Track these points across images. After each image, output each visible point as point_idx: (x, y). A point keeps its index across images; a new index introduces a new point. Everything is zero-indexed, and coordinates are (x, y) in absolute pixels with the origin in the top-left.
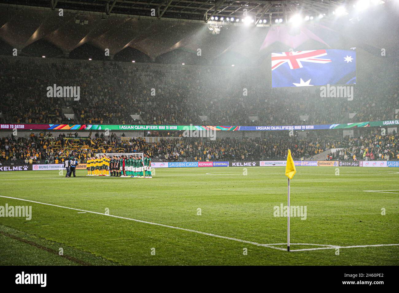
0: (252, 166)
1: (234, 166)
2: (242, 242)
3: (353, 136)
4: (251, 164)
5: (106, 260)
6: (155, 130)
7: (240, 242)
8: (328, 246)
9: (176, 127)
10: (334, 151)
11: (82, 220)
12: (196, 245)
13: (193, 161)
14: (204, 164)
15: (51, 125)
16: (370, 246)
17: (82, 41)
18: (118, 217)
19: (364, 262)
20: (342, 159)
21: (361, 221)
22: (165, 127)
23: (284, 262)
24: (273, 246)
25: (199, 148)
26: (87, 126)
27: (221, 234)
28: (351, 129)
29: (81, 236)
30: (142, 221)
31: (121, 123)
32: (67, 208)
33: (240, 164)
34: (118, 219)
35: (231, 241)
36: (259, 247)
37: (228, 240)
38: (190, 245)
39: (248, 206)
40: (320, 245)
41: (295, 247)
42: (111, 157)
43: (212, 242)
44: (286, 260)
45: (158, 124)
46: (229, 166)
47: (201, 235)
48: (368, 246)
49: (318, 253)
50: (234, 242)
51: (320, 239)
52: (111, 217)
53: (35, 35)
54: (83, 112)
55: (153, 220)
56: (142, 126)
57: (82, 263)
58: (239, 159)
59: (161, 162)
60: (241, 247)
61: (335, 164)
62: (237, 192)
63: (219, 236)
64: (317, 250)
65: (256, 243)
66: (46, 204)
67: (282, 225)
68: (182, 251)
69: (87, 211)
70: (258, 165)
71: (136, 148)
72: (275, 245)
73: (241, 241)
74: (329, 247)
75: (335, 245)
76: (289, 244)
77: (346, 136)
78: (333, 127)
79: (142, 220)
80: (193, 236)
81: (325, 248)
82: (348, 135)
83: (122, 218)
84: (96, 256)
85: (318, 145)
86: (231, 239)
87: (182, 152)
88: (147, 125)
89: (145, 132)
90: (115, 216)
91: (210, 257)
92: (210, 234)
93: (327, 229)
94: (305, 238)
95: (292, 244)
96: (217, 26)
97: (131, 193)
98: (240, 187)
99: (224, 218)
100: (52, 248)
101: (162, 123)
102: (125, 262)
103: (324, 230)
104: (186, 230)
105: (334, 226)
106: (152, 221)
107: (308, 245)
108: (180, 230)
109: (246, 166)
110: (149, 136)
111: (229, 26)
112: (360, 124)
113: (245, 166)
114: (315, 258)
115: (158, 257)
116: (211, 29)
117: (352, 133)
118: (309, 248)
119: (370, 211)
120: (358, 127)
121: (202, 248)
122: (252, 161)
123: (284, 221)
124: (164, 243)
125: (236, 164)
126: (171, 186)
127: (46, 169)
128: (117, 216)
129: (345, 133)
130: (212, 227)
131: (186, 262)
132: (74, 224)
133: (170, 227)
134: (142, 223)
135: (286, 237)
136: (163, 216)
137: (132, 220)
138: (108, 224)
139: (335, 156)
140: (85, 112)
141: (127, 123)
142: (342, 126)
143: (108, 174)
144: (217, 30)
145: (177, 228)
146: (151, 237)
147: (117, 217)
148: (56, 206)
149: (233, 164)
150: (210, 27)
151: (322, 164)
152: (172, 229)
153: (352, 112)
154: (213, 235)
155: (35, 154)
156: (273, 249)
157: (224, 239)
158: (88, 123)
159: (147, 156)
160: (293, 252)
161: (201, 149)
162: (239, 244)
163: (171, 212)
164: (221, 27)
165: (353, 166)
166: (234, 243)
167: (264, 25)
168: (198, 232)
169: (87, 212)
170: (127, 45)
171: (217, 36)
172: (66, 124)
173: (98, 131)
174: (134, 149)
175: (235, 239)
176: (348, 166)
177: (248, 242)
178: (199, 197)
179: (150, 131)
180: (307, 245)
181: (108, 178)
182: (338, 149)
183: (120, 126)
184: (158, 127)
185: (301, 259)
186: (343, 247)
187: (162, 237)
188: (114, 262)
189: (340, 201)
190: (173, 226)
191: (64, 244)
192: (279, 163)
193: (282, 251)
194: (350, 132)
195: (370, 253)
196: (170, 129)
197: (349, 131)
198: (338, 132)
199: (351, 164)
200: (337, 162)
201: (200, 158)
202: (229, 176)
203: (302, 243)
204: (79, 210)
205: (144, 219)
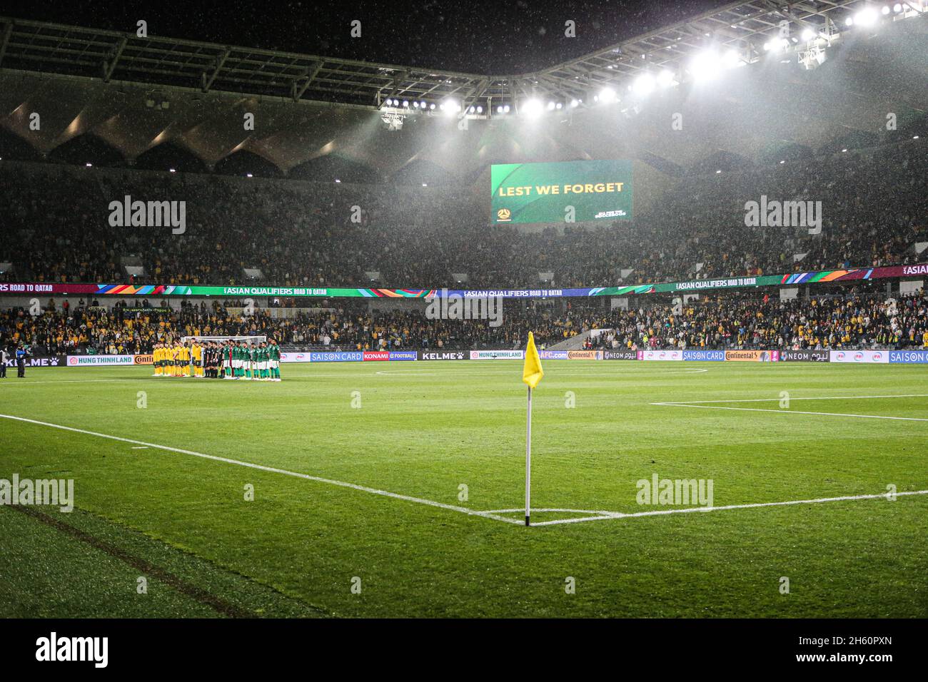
0: (457, 359)
1: (426, 359)
2: (440, 507)
3: (627, 309)
4: (455, 356)
5: (170, 547)
6: (288, 296)
7: (435, 507)
8: (601, 512)
9: (325, 290)
10: (595, 333)
11: (137, 464)
12: (351, 515)
13: (354, 351)
14: (374, 356)
15: (101, 287)
16: (677, 511)
17: (159, 138)
18: (208, 456)
19: (670, 546)
20: (609, 348)
21: (653, 462)
22: (306, 291)
23: (520, 548)
24: (498, 514)
25: (366, 328)
26: (166, 288)
27: (399, 490)
28: (624, 296)
29: (130, 495)
30: (253, 465)
31: (227, 284)
32: (114, 438)
33: (435, 356)
34: (208, 460)
35: (419, 504)
36: (471, 517)
37: (412, 503)
38: (340, 515)
39: (450, 433)
40: (586, 511)
41: (540, 517)
42: (206, 344)
43: (381, 507)
44: (523, 545)
45: (293, 286)
46: (418, 360)
47: (363, 493)
48: (673, 511)
49: (583, 530)
50: (423, 507)
51: (583, 498)
52: (195, 456)
53: (74, 126)
54: (159, 263)
55: (271, 463)
56: (264, 289)
57: (121, 555)
58: (434, 347)
59: (298, 351)
60: (437, 518)
61: (597, 354)
62: (430, 406)
63: (396, 496)
64: (579, 522)
65: (465, 509)
66: (76, 430)
67: (513, 471)
68: (323, 527)
69: (149, 444)
70: (467, 357)
71: (254, 327)
72: (501, 514)
73: (437, 505)
74: (603, 515)
75: (612, 511)
76: (528, 511)
77: (616, 308)
78: (595, 293)
79: (251, 463)
80: (346, 495)
81: (595, 518)
82: (619, 306)
83: (215, 458)
84: (153, 538)
85: (569, 323)
86: (418, 500)
87: (336, 335)
88: (274, 287)
89: (270, 298)
90: (201, 455)
91: (375, 540)
92: (379, 492)
93: (596, 479)
94: (555, 498)
95: (533, 510)
96: (398, 117)
97: (238, 409)
98: (437, 396)
99: (406, 457)
100: (69, 523)
101: (299, 285)
102: (207, 552)
103: (590, 479)
104: (334, 482)
105: (608, 471)
106: (270, 465)
107: (564, 513)
108: (323, 484)
109: (447, 359)
110: (277, 305)
111: (418, 117)
112: (639, 289)
113: (445, 359)
114: (577, 540)
115: (275, 541)
116: (387, 121)
117: (624, 303)
118: (566, 518)
119: (668, 441)
120: (636, 292)
121: (362, 520)
122: (456, 351)
123: (516, 462)
124: (289, 510)
125: (429, 356)
126: (313, 395)
127: (92, 364)
128: (206, 454)
129: (615, 303)
130: (383, 477)
131: (329, 553)
132: (120, 470)
133: (304, 476)
134: (251, 468)
135: (522, 496)
136: (293, 455)
137: (232, 463)
138: (185, 472)
139: (598, 341)
140: (164, 263)
141: (238, 284)
142: (610, 291)
143: (200, 373)
144: (397, 124)
145: (318, 478)
146: (266, 498)
147: (205, 456)
148: (94, 434)
149: (425, 356)
150: (384, 117)
151: (574, 355)
152: (308, 481)
153: (626, 268)
154: (384, 493)
155: (72, 336)
156: (498, 522)
157: (406, 501)
158: (167, 283)
159: (273, 342)
160: (536, 527)
161: (368, 330)
162: (433, 511)
163: (309, 446)
164: (405, 117)
165: (626, 359)
166: (424, 510)
167: (479, 117)
168: (356, 487)
169: (149, 446)
170: (238, 147)
171: (396, 133)
172: (127, 285)
173: (185, 297)
174: (249, 329)
175: (426, 502)
176: (619, 359)
177: (450, 507)
178: (361, 416)
179: (279, 297)
180: (561, 512)
181: (199, 381)
182: (602, 330)
183: (225, 289)
184: (293, 291)
185: (552, 542)
186: (628, 515)
187: (287, 497)
188: (185, 553)
189: (612, 423)
190: (309, 475)
191: (93, 512)
192: (503, 354)
193: (516, 526)
194: (622, 302)
195: (678, 527)
196: (314, 294)
197: (620, 299)
198: (603, 301)
199: (624, 355)
200: (601, 353)
201: (367, 346)
202: (417, 377)
203: (552, 507)
204: (136, 442)
205: (255, 462)
